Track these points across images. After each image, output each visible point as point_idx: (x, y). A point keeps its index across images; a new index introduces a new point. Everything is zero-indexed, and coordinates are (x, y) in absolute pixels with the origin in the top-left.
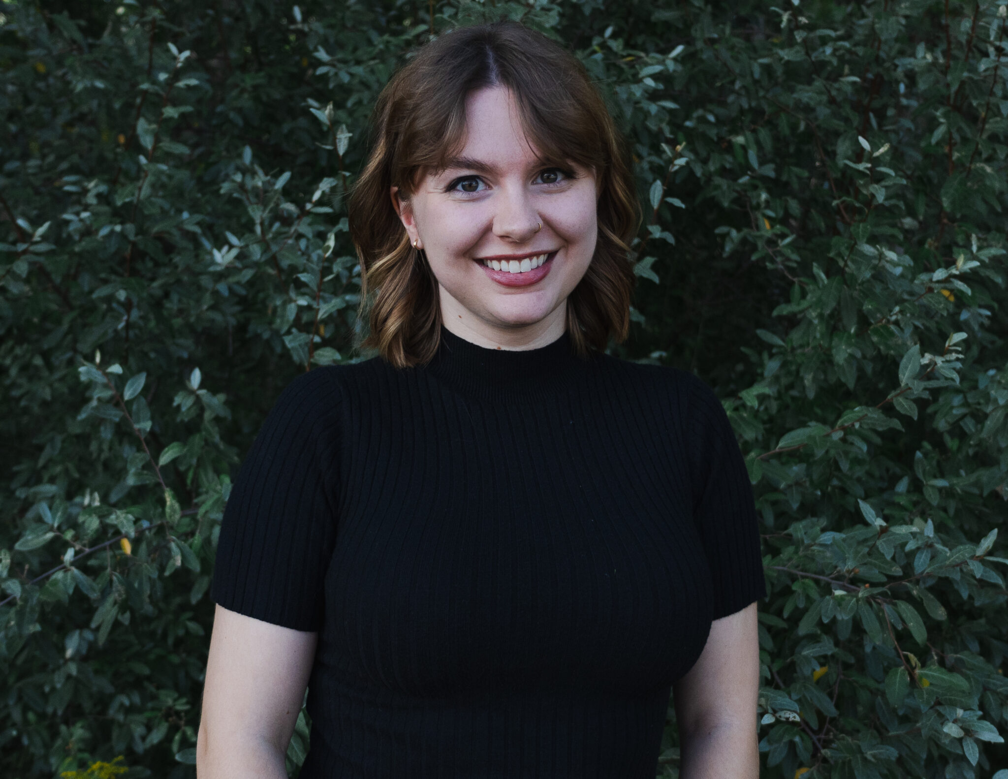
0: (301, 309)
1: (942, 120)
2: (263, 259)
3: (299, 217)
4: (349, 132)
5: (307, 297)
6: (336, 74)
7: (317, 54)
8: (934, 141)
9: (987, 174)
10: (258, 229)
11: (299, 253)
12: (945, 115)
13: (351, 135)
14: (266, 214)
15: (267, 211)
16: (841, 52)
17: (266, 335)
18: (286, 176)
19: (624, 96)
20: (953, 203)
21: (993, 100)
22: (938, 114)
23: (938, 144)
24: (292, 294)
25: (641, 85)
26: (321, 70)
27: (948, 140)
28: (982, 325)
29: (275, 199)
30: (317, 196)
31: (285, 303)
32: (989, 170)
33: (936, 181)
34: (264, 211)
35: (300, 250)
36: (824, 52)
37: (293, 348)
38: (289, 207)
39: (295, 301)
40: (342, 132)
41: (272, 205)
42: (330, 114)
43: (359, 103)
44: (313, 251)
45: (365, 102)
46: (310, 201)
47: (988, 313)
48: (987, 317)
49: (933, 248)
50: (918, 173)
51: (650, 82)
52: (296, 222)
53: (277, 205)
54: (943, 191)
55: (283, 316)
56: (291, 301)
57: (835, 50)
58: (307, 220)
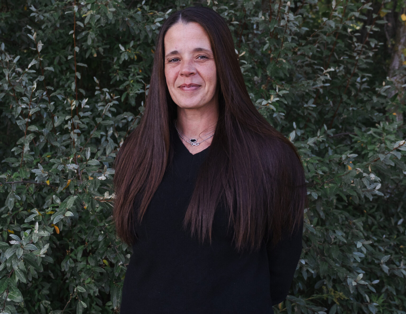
0: (23, 109)
1: (268, 42)
2: (9, 90)
3: (23, 74)
4: (42, 43)
5: (25, 104)
6: (38, 16)
7: (31, 8)
8: (264, 49)
9: (284, 63)
10: (7, 78)
11: (22, 87)
12: (268, 40)
13: (43, 45)
14: (10, 72)
15: (11, 71)
16: (231, 14)
17: (10, 117)
18: (18, 57)
19: (149, 29)
20: (271, 73)
21: (286, 36)
22: (266, 39)
23: (266, 50)
24: (20, 103)
25: (155, 25)
26: (32, 15)
27: (269, 49)
28: (281, 119)
29: (14, 67)
30: (30, 66)
31: (17, 107)
32: (284, 61)
33: (266, 63)
34: (9, 71)
35: (23, 86)
36: (224, 14)
37: (20, 125)
38: (19, 70)
39: (21, 106)
40: (40, 43)
41: (12, 69)
42: (35, 37)
43: (47, 26)
44: (28, 86)
45: (49, 27)
46: (27, 68)
47: (284, 114)
48: (283, 116)
49: (264, 89)
50: (259, 60)
51: (158, 24)
52: (22, 76)
53: (15, 69)
54: (267, 68)
55: (16, 112)
56: (19, 105)
57: (229, 13)
58: (26, 75)
